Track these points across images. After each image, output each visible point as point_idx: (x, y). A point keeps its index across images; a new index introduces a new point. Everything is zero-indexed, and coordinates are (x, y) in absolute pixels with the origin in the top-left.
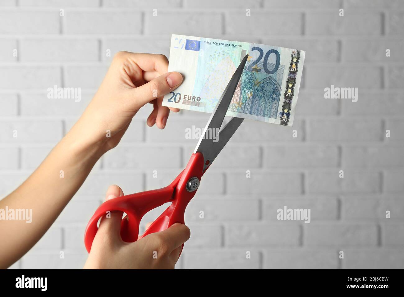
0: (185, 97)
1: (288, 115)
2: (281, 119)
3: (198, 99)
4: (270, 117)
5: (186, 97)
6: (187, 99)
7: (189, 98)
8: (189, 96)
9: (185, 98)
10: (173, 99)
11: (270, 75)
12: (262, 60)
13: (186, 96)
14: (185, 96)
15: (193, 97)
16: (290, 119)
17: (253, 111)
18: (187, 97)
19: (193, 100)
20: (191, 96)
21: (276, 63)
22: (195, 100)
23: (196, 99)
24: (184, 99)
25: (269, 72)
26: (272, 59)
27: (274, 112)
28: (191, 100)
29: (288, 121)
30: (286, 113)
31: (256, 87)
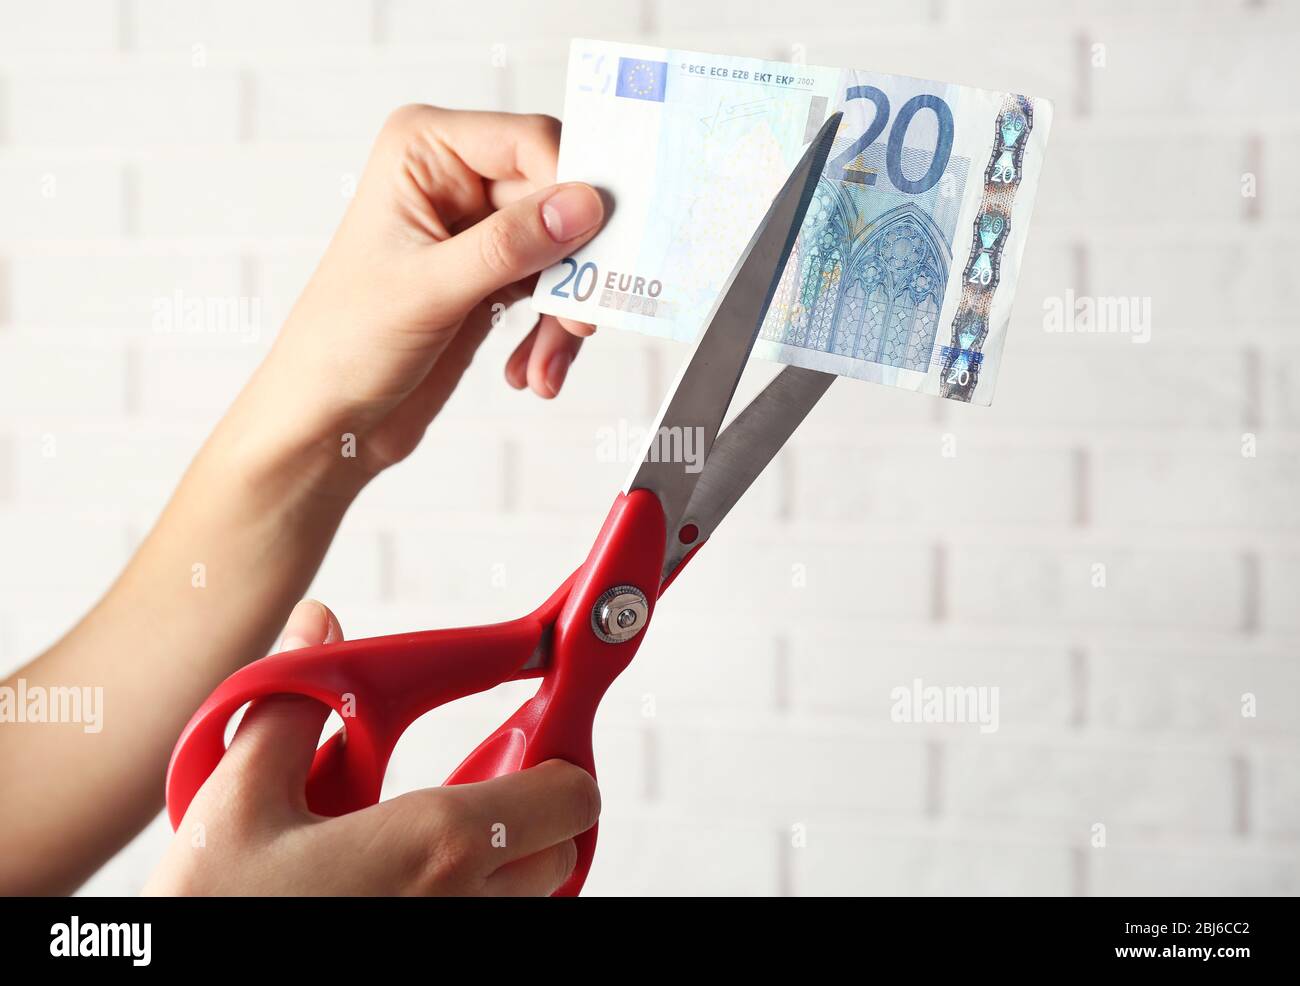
0: (609, 279)
1: (975, 359)
2: (945, 375)
3: (655, 289)
4: (901, 365)
5: (613, 280)
6: (616, 288)
7: (624, 286)
8: (623, 276)
9: (611, 283)
10: (568, 288)
11: (909, 198)
12: (884, 138)
13: (612, 277)
14: (610, 274)
15: (638, 279)
16: (981, 377)
17: (840, 339)
18: (617, 278)
19: (635, 291)
20: (630, 277)
21: (937, 152)
22: (641, 293)
23: (645, 288)
24: (607, 286)
25: (906, 187)
26: (922, 133)
27: (919, 347)
28: (630, 291)
29: (973, 382)
30: (966, 353)
31: (856, 245)
